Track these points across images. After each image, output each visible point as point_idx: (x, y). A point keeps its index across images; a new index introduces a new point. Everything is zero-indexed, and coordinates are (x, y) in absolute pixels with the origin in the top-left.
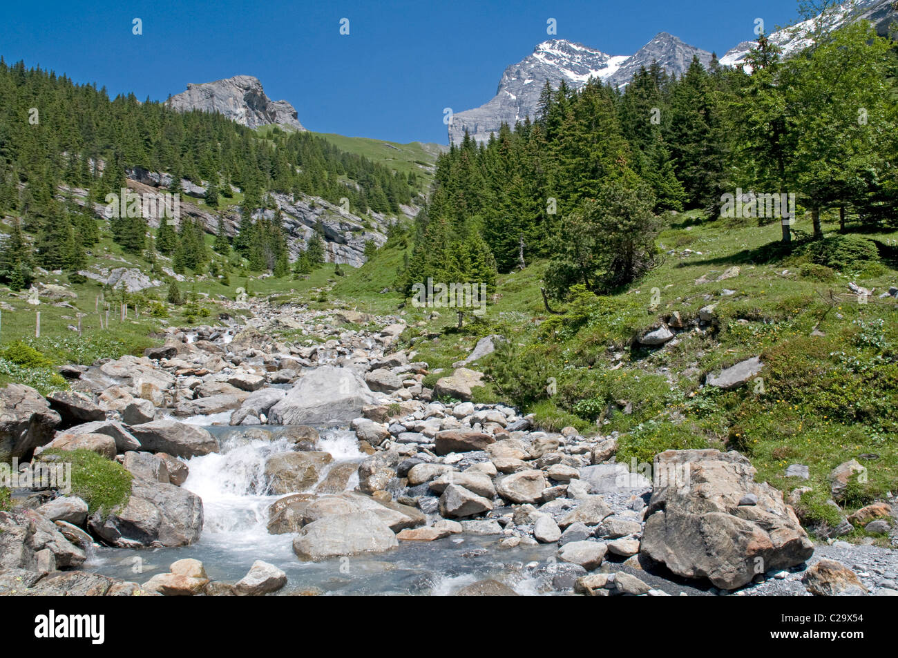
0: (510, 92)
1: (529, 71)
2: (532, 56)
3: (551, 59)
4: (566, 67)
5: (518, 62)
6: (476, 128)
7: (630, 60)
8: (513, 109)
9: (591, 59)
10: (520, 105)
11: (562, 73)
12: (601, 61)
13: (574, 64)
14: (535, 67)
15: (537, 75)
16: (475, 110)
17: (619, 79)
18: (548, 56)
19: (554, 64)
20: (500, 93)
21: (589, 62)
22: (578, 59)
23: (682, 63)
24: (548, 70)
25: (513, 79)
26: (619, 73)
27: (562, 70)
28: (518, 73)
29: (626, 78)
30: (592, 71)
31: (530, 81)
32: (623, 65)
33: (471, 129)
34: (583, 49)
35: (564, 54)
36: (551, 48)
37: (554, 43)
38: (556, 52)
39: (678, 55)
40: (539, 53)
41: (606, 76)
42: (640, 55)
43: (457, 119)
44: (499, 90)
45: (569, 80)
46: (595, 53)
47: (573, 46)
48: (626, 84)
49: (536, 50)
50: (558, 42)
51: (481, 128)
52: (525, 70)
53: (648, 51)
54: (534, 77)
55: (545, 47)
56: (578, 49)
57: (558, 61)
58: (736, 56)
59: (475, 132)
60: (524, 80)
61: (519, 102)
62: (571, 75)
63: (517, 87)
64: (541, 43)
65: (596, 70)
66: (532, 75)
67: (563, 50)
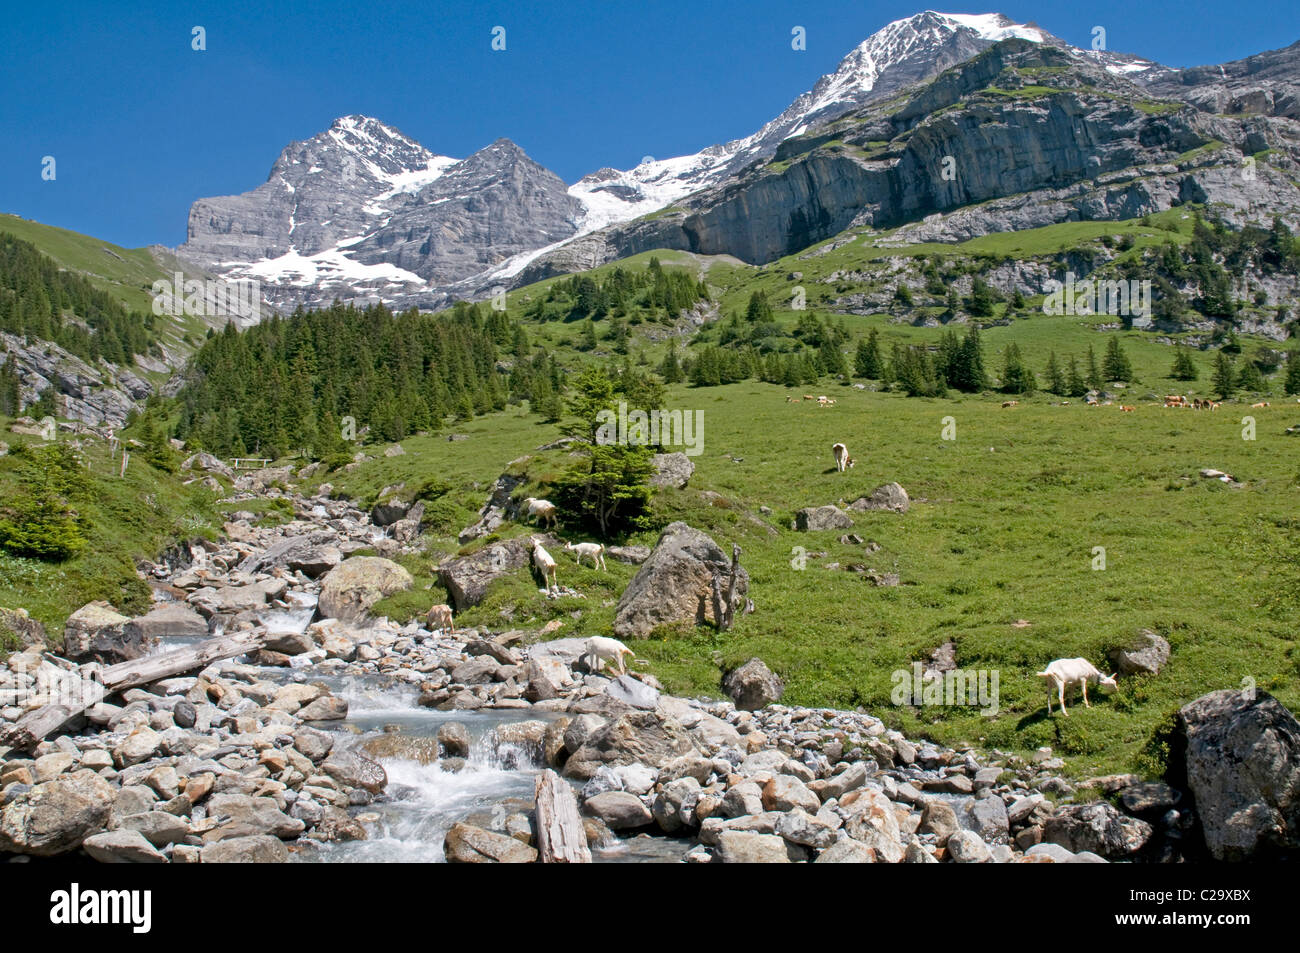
0: (288, 180)
1: (319, 155)
2: (327, 134)
3: (352, 143)
4: (372, 159)
5: (306, 138)
6: (230, 225)
7: (456, 167)
8: (286, 205)
9: (407, 153)
10: (298, 202)
11: (364, 167)
12: (420, 159)
13: (383, 156)
14: (329, 151)
15: (330, 163)
16: (234, 198)
17: (439, 191)
18: (350, 138)
19: (355, 150)
20: (273, 180)
21: (403, 157)
22: (390, 150)
23: (520, 186)
24: (346, 158)
25: (295, 162)
26: (441, 182)
27: (365, 162)
28: (304, 154)
29: (447, 191)
30: (406, 171)
31: (318, 170)
32: (447, 171)
33: (223, 225)
34: (399, 138)
35: (372, 140)
36: (356, 127)
37: (361, 121)
38: (362, 134)
39: (518, 174)
40: (337, 131)
41: (424, 184)
42: (472, 164)
43: (204, 207)
44: (272, 174)
45: (372, 179)
46: (413, 146)
47: (386, 130)
48: (446, 199)
49: (334, 126)
50: (367, 120)
51: (237, 226)
52: (313, 152)
53: (482, 159)
54: (324, 165)
55: (348, 123)
56: (392, 135)
57: (361, 149)
58: (592, 186)
59: (228, 231)
60: (310, 166)
61: (298, 198)
62: (376, 171)
63: (298, 175)
64: (343, 116)
65: (411, 171)
66: (323, 161)
67: (371, 133)
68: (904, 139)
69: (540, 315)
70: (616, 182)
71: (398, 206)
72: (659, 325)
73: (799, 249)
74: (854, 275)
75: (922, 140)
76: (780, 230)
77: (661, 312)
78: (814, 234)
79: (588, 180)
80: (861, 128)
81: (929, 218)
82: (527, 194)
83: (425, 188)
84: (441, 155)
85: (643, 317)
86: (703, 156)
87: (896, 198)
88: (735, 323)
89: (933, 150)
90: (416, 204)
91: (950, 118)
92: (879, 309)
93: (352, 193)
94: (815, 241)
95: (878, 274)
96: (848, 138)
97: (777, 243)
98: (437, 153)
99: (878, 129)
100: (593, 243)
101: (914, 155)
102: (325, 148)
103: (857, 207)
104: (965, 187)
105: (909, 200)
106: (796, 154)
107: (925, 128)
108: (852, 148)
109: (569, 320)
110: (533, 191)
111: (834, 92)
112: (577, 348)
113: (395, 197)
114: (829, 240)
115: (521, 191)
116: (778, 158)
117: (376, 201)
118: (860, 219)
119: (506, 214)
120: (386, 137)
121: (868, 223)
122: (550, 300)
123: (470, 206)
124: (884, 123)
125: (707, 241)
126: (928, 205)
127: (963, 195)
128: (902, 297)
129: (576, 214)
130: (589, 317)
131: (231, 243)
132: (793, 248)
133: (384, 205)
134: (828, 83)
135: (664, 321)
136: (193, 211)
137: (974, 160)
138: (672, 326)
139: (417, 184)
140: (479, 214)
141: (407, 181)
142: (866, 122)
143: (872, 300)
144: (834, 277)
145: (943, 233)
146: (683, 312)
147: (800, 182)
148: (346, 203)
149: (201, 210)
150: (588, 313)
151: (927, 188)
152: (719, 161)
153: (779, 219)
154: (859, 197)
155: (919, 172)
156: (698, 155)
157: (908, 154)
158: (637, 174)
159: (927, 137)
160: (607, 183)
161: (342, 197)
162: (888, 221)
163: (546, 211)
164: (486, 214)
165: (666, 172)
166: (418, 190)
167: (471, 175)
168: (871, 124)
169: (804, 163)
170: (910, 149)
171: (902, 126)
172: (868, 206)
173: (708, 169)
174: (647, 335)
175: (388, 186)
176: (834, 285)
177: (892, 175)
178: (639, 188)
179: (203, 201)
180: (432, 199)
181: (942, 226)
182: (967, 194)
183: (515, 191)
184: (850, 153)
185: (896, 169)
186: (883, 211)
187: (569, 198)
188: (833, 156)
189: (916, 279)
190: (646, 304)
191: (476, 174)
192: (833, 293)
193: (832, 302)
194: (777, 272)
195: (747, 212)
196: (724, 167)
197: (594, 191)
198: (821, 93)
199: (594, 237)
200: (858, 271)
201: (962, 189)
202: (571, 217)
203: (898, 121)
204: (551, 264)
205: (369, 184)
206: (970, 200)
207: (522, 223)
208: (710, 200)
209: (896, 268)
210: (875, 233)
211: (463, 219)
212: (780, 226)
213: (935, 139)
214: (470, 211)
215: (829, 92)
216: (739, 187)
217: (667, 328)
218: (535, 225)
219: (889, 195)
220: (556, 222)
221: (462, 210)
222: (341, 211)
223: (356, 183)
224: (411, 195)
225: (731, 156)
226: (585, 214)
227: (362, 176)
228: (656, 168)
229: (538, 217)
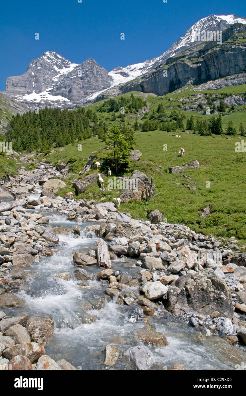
0: (32, 71)
1: (40, 63)
2: (42, 57)
3: (49, 60)
4: (55, 64)
5: (37, 58)
6: (17, 84)
7: (78, 67)
8: (32, 79)
9: (64, 63)
10: (35, 78)
11: (53, 67)
12: (68, 64)
13: (58, 63)
14: (43, 62)
15: (43, 66)
16: (18, 77)
17: (73, 74)
18: (49, 58)
19: (50, 62)
20: (28, 71)
21: (63, 64)
22: (60, 62)
23: (95, 72)
24: (47, 64)
25: (34, 66)
26: (74, 71)
27: (53, 65)
28: (36, 63)
29: (75, 74)
30: (64, 68)
31: (40, 68)
32: (75, 68)
33: (15, 84)
34: (62, 58)
35: (55, 59)
36: (50, 55)
37: (51, 53)
38: (52, 57)
39: (95, 69)
40: (45, 56)
41: (69, 72)
42: (82, 66)
44: (28, 69)
45: (55, 70)
46: (66, 60)
47: (58, 55)
48: (75, 76)
49: (44, 54)
50: (53, 53)
51: (19, 85)
52: (39, 62)
53: (85, 64)
54: (42, 67)
55: (48, 53)
56: (60, 57)
57: (52, 61)
59: (17, 86)
60: (38, 67)
61: (35, 76)
63: (35, 70)
64: (46, 52)
65: (65, 68)
66: (41, 65)
67: (54, 57)
68: (203, 58)
69: (101, 110)
70: (122, 71)
71: (62, 78)
72: (133, 113)
73: (172, 91)
74: (187, 99)
75: (208, 58)
76: (167, 86)
77: (134, 110)
78: (176, 87)
79: (114, 71)
80: (191, 54)
81: (209, 82)
82: (97, 75)
83: (69, 73)
84: (74, 63)
85: (129, 111)
86: (146, 63)
87: (200, 76)
88: (154, 113)
89: (211, 60)
90: (67, 78)
91: (216, 50)
92: (194, 109)
93: (49, 75)
94: (176, 89)
95: (194, 99)
96: (187, 57)
97: (166, 89)
98: (72, 63)
99: (195, 54)
100: (115, 89)
101: (205, 62)
102: (42, 61)
103: (188, 79)
104: (219, 72)
105: (203, 77)
106: (172, 62)
107: (209, 54)
108: (188, 60)
109: (108, 112)
110: (99, 74)
111: (183, 43)
112: (111, 120)
113: (61, 76)
114: (181, 88)
115: (95, 74)
116: (167, 64)
117: (56, 77)
118: (189, 82)
119: (91, 81)
120: (58, 57)
121: (191, 84)
122: (104, 106)
123: (82, 78)
124: (197, 52)
125: (147, 89)
126: (209, 78)
127: (219, 75)
128: (200, 106)
129: (110, 81)
130: (114, 111)
131: (17, 90)
132: (170, 91)
133: (58, 78)
134: (182, 40)
135: (134, 112)
136: (7, 81)
137: (223, 64)
138: (136, 114)
139: (67, 72)
140: (84, 81)
141: (64, 71)
142: (192, 52)
143: (191, 107)
144: (181, 100)
145: (212, 87)
146: (140, 110)
147: (173, 71)
148: (48, 78)
149: (9, 80)
150: (114, 110)
151: (208, 73)
152: (150, 64)
153: (167, 82)
154: (189, 76)
155: (206, 68)
156: (144, 63)
157: (204, 62)
158: (127, 68)
159: (209, 57)
160: (119, 71)
161: (47, 76)
162: (196, 83)
163: (102, 80)
164: (86, 81)
165: (135, 68)
166: (67, 74)
168: (193, 53)
169: (174, 65)
170: (204, 61)
171: (202, 53)
172: (192, 78)
173: (147, 67)
174: (130, 117)
175: (59, 73)
176: (181, 102)
177: (199, 69)
178: (128, 73)
179: (9, 78)
180: (71, 76)
181: (212, 84)
182: (220, 74)
183: (94, 74)
184: (187, 62)
185: (200, 67)
186: (196, 80)
187: (109, 76)
188: (182, 63)
189: (204, 100)
190: (129, 107)
191: (83, 69)
192: (181, 105)
193: (181, 107)
194: (166, 98)
195: (158, 80)
196: (152, 66)
197: (116, 74)
198: (180, 43)
199: (116, 87)
200: (188, 98)
201: (218, 73)
202: (109, 82)
203: (201, 52)
204: (104, 96)
205: (54, 72)
206: (221, 76)
207: (96, 83)
208: (148, 76)
209: (199, 97)
210: (193, 87)
211: (79, 82)
212: (167, 84)
213: (212, 57)
214: (82, 80)
215: (182, 43)
216: (156, 73)
217: (135, 114)
218: (99, 84)
219: (197, 75)
220: (105, 83)
221: (79, 80)
222: (47, 80)
223: (50, 72)
224: (66, 75)
225: (154, 63)
226: (113, 81)
227: (52, 69)
228: (133, 67)
229: (100, 82)
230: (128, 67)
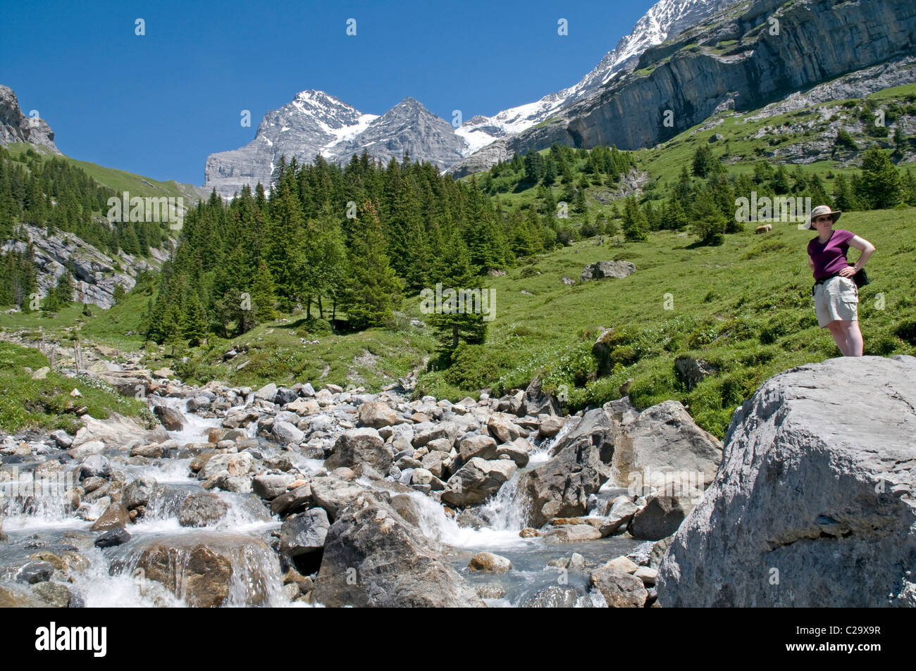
0: (268, 137)
1: (287, 119)
2: (292, 104)
3: (308, 109)
4: (321, 119)
5: (278, 108)
6: (232, 170)
7: (379, 120)
8: (268, 155)
9: (344, 114)
10: (275, 152)
11: (317, 125)
12: (354, 117)
13: (329, 116)
14: (293, 115)
15: (295, 124)
16: (233, 152)
17: (368, 137)
18: (307, 106)
19: (310, 114)
20: (258, 138)
21: (342, 117)
22: (333, 112)
23: (423, 129)
24: (305, 119)
25: (272, 125)
26: (368, 131)
27: (317, 121)
28: (277, 119)
29: (374, 137)
30: (345, 126)
31: (287, 129)
32: (372, 123)
33: (228, 171)
34: (339, 104)
35: (321, 106)
36: (310, 98)
37: (313, 94)
38: (314, 103)
39: (421, 121)
40: (298, 102)
41: (357, 133)
42: (389, 116)
43: (215, 159)
44: (257, 134)
45: (323, 133)
46: (349, 108)
47: (330, 99)
48: (373, 143)
49: (296, 98)
50: (317, 93)
51: (236, 171)
52: (282, 117)
53: (395, 113)
54: (291, 126)
55: (304, 95)
56: (334, 102)
57: (315, 112)
58: (470, 128)
59: (231, 175)
60: (282, 127)
61: (275, 149)
62: (325, 127)
63: (275, 134)
64: (301, 92)
65: (349, 126)
66: (290, 123)
67: (320, 102)
70: (487, 124)
71: (340, 150)
79: (466, 125)
82: (428, 135)
83: (358, 136)
84: (368, 113)
86: (543, 103)
90: (353, 148)
93: (310, 143)
98: (363, 114)
102: (291, 114)
110: (431, 134)
113: (339, 144)
115: (424, 133)
116: (642, 66)
117: (326, 148)
119: (415, 150)
120: (330, 103)
123: (390, 146)
125: (589, 139)
129: (462, 147)
131: (233, 183)
133: (332, 150)
136: (208, 163)
139: (353, 134)
140: (396, 151)
141: (346, 133)
148: (307, 151)
149: (213, 162)
152: (554, 105)
156: (540, 102)
158: (498, 118)
160: (479, 126)
161: (304, 146)
163: (441, 146)
164: (401, 151)
165: (519, 116)
166: (353, 138)
167: (389, 125)
173: (547, 111)
175: (333, 137)
178: (502, 126)
179: (214, 155)
180: (364, 143)
183: (420, 133)
187: (456, 137)
191: (392, 123)
195: (621, 111)
196: (558, 109)
197: (472, 131)
202: (458, 150)
205: (322, 137)
207: (426, 156)
208: (588, 105)
211: (386, 155)
214: (390, 149)
216: (613, 92)
220: (449, 154)
221: (385, 149)
222: (304, 156)
223: (312, 137)
224: (349, 142)
225: (563, 100)
226: (467, 147)
227: (316, 131)
228: (511, 113)
229: (437, 151)
230: (501, 114)
